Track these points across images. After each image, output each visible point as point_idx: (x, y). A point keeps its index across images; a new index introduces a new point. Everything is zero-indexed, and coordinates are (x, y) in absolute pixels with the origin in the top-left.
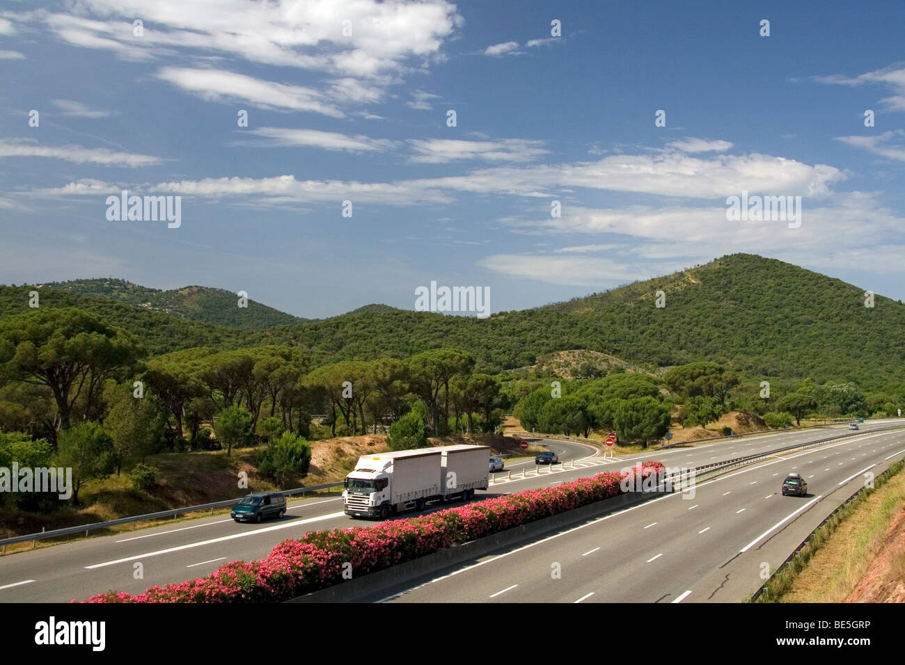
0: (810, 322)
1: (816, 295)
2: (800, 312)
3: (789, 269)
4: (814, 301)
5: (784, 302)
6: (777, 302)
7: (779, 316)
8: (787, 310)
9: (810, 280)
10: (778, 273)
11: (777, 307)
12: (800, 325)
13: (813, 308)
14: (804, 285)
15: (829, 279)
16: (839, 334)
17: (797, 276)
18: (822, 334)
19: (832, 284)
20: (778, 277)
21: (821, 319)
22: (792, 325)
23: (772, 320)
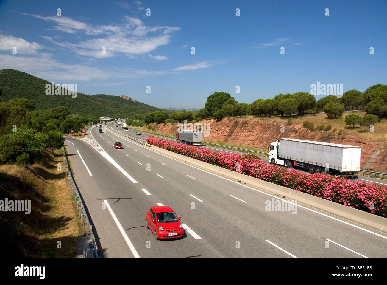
0: (39, 95)
1: (39, 86)
2: (35, 91)
3: (29, 76)
4: (39, 88)
5: (29, 88)
6: (26, 88)
7: (27, 92)
8: (30, 91)
9: (37, 80)
10: (26, 77)
11: (26, 89)
12: (35, 96)
13: (39, 90)
14: (35, 82)
15: (44, 80)
16: (49, 99)
17: (32, 79)
18: (43, 99)
19: (45, 82)
20: (26, 78)
21: (42, 94)
22: (32, 96)
23: (25, 94)
